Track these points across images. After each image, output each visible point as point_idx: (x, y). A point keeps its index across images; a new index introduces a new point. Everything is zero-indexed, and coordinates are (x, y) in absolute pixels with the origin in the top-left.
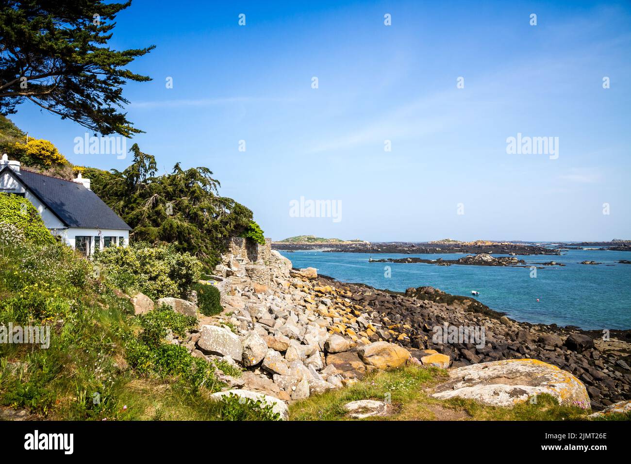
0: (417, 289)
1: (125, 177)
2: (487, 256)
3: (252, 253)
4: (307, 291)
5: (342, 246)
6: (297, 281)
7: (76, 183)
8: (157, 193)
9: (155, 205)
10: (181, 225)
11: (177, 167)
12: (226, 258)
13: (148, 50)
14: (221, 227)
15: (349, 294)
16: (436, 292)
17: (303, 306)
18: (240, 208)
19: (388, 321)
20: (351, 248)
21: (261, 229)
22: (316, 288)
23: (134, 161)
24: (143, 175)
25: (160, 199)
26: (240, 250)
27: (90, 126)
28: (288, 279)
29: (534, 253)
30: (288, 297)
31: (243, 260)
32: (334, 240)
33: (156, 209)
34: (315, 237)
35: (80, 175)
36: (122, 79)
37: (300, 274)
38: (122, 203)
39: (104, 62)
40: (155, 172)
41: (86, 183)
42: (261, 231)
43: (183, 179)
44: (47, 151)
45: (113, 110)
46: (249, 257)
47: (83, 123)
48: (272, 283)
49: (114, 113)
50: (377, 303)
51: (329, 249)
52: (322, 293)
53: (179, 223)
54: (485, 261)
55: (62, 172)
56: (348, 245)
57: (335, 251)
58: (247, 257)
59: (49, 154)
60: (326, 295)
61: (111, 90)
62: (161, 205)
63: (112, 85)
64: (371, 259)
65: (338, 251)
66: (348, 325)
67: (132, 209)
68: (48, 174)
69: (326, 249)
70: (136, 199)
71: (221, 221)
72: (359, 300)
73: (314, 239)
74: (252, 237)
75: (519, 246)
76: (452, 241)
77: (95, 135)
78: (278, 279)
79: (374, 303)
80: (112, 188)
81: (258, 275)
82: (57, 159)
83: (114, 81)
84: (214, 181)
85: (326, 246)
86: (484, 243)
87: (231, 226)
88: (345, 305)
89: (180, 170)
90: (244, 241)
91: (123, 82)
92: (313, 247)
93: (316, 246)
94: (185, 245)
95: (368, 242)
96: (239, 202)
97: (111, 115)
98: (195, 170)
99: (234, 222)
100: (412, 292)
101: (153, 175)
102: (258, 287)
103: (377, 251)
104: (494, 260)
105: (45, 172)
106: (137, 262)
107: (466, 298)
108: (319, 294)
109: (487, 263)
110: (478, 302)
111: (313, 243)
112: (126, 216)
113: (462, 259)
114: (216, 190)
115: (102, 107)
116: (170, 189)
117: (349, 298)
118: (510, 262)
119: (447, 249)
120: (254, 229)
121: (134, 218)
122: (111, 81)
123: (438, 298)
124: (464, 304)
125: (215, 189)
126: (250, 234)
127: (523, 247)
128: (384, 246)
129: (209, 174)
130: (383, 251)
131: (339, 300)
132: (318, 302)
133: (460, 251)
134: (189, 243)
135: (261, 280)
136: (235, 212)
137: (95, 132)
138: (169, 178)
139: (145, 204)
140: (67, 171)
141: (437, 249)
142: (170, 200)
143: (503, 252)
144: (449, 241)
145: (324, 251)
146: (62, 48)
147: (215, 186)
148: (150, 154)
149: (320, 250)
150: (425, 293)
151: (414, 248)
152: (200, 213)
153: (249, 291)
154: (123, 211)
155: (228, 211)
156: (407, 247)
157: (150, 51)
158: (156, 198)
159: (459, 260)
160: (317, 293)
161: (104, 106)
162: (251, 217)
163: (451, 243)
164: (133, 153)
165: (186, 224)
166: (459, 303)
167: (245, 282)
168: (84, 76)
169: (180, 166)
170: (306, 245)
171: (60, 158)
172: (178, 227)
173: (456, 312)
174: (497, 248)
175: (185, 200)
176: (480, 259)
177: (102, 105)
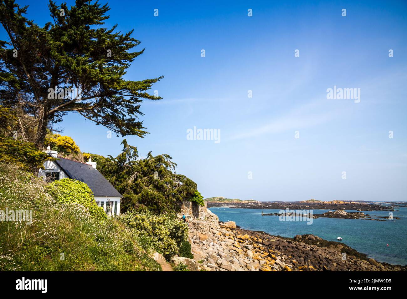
0: (302, 236)
1: (116, 160)
2: (343, 212)
3: (195, 212)
4: (233, 238)
5: (242, 204)
6: (224, 230)
7: (88, 165)
8: (137, 171)
9: (136, 180)
10: (153, 193)
11: (149, 154)
12: (179, 215)
13: (159, 79)
14: (177, 195)
15: (260, 241)
16: (316, 238)
17: (234, 250)
18: (190, 182)
19: (296, 262)
20: (248, 205)
21: (201, 196)
22: (239, 236)
23: (123, 150)
24: (128, 159)
25: (139, 176)
26: (188, 210)
27: (115, 130)
28: (219, 230)
29: (375, 210)
30: (223, 243)
31: (191, 217)
32: (237, 200)
33: (137, 182)
34: (224, 198)
35: (90, 160)
36: (140, 99)
37: (225, 226)
38: (114, 178)
39: (134, 88)
40: (137, 158)
41: (94, 165)
42: (202, 197)
43: (154, 162)
44: (69, 143)
45: (134, 119)
46: (193, 215)
47: (111, 128)
48: (210, 233)
49: (135, 122)
50: (281, 247)
51: (234, 206)
52: (243, 240)
53: (152, 192)
54: (341, 215)
55: (77, 157)
56: (246, 203)
57: (238, 207)
58: (192, 215)
59: (70, 145)
60: (245, 241)
61: (133, 106)
62: (140, 179)
63: (134, 103)
64: (263, 214)
65: (240, 208)
66: (271, 266)
67: (121, 182)
68: (68, 158)
69: (232, 206)
70: (123, 176)
71: (178, 191)
72: (269, 245)
73: (223, 199)
74: (196, 201)
75: (363, 204)
76: (316, 201)
77: (118, 136)
78: (213, 230)
79: (279, 247)
80: (108, 168)
81: (202, 228)
82: (75, 149)
83: (135, 100)
84: (173, 163)
85: (231, 204)
86: (338, 202)
87: (184, 194)
88: (261, 249)
89: (151, 156)
90: (191, 204)
91: (141, 101)
92: (222, 205)
93: (224, 204)
94: (155, 207)
95: (259, 202)
96: (189, 178)
97: (132, 123)
98: (161, 157)
99: (186, 191)
100: (299, 239)
101: (136, 160)
102: (202, 236)
103: (265, 208)
104: (348, 215)
105: (67, 157)
106: (150, 227)
107: (339, 244)
108: (241, 241)
109: (343, 217)
110: (348, 246)
111: (222, 202)
112: (116, 187)
113: (325, 213)
114: (175, 169)
115: (125, 118)
116: (145, 169)
117: (261, 243)
118: (359, 216)
119: (313, 206)
120: (197, 196)
121: (123, 188)
122: (133, 101)
123: (318, 243)
124: (338, 247)
125: (173, 169)
126: (195, 199)
127: (366, 205)
128: (270, 204)
129: (169, 159)
130: (270, 208)
131: (256, 245)
132: (243, 247)
133: (322, 208)
134: (158, 206)
135: (203, 231)
136: (187, 184)
137: (117, 134)
138: (144, 161)
139: (129, 179)
140: (81, 157)
141: (307, 206)
142: (145, 176)
143: (352, 208)
144: (314, 201)
145: (230, 208)
146: (109, 79)
147: (174, 167)
148: (134, 146)
149: (227, 207)
150: (309, 239)
151: (291, 206)
152: (165, 185)
153: (196, 239)
154: (115, 184)
155: (181, 183)
156: (285, 205)
157: (159, 80)
158: (137, 175)
159: (323, 214)
160: (240, 240)
161: (128, 117)
162: (196, 187)
163: (315, 202)
164: (123, 145)
165: (156, 193)
166: (334, 247)
167: (193, 232)
168: (115, 97)
169: (152, 154)
170: (218, 203)
171: (76, 148)
172: (151, 195)
173: (336, 254)
174: (348, 206)
175: (156, 176)
176: (338, 214)
177: (125, 116)
